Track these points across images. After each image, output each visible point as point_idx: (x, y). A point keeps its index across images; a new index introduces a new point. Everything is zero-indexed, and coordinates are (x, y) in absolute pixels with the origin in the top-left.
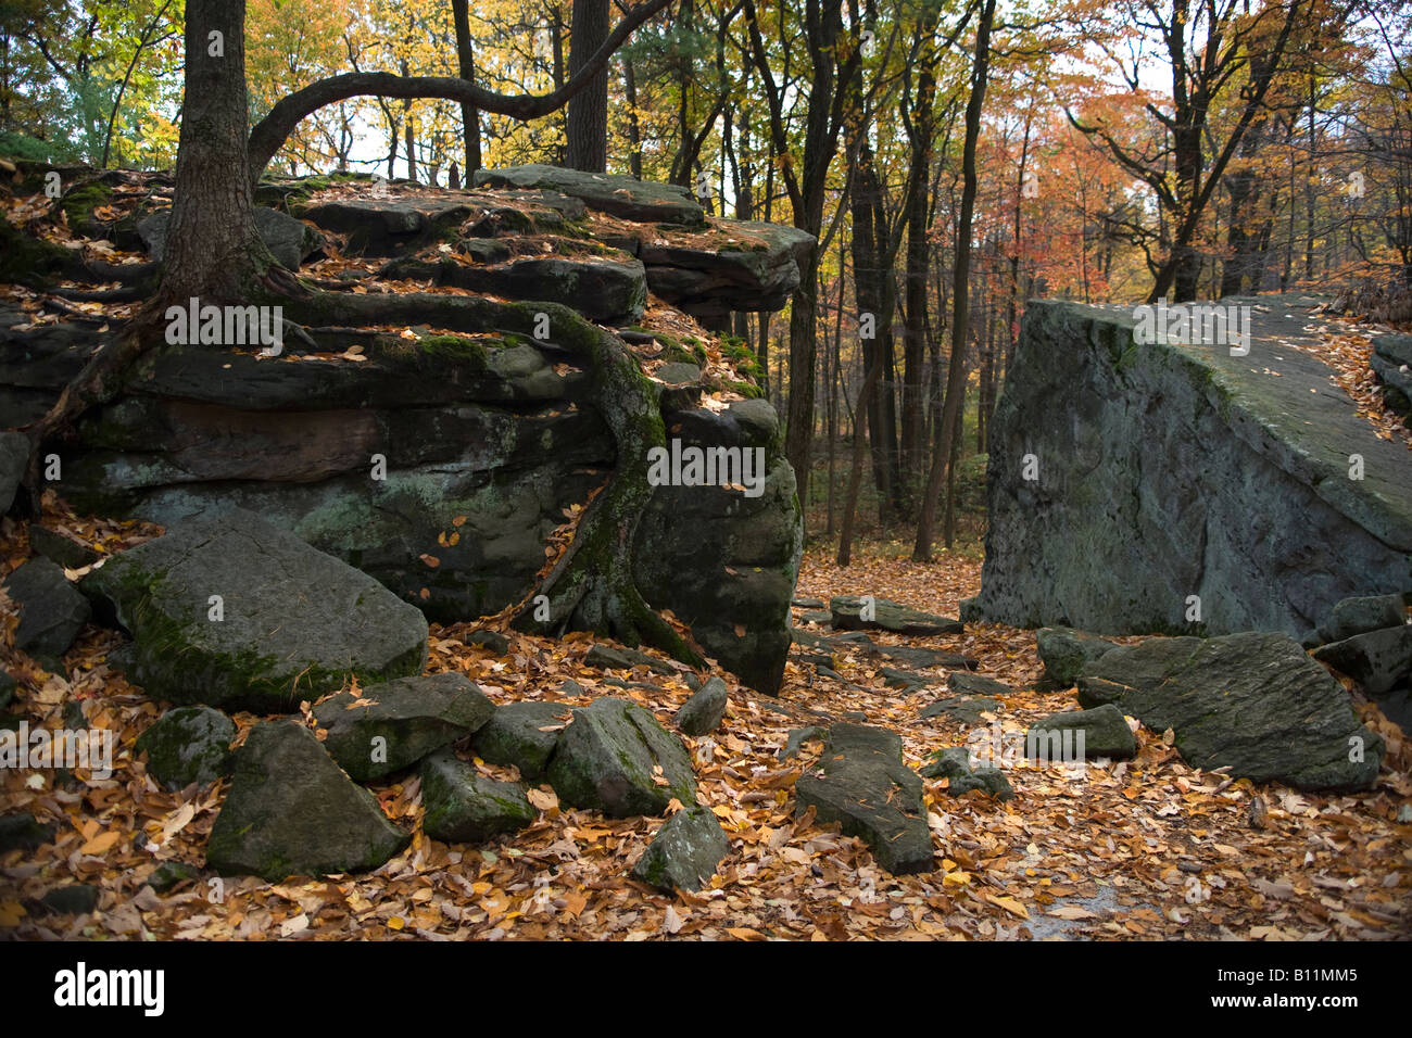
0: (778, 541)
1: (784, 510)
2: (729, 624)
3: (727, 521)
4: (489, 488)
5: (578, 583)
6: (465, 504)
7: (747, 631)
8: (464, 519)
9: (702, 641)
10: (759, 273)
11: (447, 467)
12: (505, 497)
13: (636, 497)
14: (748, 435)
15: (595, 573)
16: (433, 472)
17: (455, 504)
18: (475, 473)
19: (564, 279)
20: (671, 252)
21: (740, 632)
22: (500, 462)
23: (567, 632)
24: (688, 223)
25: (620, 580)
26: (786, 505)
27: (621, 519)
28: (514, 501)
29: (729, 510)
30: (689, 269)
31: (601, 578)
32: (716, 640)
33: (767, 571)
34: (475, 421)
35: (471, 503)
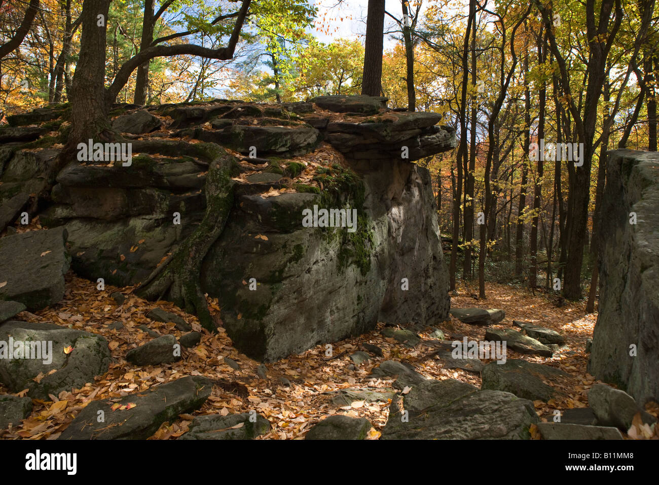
0: (272, 270)
1: (285, 253)
2: (237, 311)
3: (253, 256)
4: (160, 228)
5: (165, 276)
6: (148, 234)
7: (242, 317)
8: (143, 241)
9: (223, 319)
10: (385, 133)
11: (147, 217)
12: (164, 232)
13: (200, 237)
14: (275, 210)
15: (174, 273)
16: (143, 219)
17: (145, 233)
18: (156, 220)
19: (239, 134)
20: (341, 125)
21: (239, 317)
22: (163, 216)
23: (161, 299)
24: (366, 112)
25: (186, 278)
26: (287, 251)
27: (191, 247)
28: (167, 235)
29: (255, 249)
30: (348, 133)
31: (177, 276)
32: (228, 320)
33: (262, 286)
34: (152, 195)
35: (151, 233)
